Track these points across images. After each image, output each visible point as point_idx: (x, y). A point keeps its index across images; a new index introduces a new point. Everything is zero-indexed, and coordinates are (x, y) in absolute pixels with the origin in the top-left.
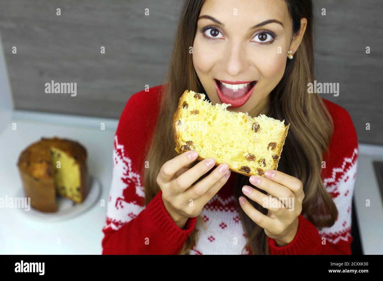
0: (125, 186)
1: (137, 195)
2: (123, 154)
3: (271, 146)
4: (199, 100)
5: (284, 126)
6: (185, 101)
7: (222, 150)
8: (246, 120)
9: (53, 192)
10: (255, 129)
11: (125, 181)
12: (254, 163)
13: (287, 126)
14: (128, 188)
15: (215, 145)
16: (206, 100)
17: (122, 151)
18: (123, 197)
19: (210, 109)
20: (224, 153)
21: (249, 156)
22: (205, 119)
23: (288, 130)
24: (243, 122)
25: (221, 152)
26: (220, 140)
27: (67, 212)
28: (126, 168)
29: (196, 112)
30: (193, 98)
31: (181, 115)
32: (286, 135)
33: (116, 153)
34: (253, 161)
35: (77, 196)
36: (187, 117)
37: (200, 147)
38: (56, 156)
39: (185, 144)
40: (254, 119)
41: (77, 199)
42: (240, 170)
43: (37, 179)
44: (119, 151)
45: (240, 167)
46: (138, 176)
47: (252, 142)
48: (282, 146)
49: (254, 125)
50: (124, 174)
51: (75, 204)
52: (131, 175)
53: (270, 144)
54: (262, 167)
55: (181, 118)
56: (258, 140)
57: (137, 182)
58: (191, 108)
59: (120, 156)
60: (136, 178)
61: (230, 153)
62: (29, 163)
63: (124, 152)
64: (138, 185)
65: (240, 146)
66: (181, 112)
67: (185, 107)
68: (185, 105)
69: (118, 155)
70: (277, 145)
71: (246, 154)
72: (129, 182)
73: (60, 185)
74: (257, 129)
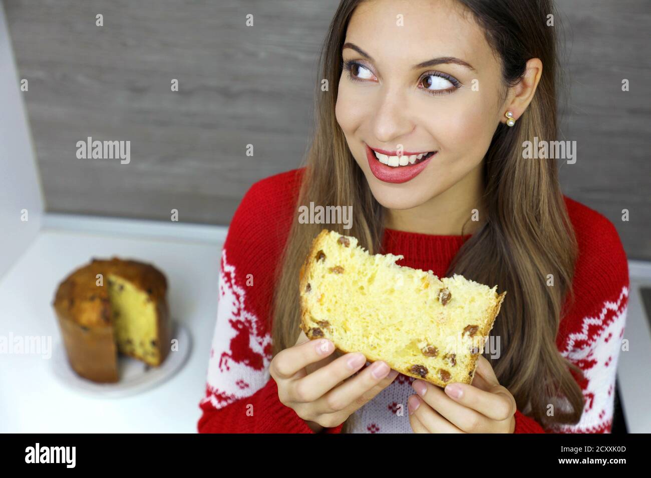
0: (233, 333)
1: (251, 350)
2: (233, 281)
3: (469, 330)
4: (347, 248)
5: (495, 298)
6: (321, 249)
7: (379, 337)
8: (429, 284)
9: (113, 348)
10: (442, 301)
11: (234, 324)
12: (436, 360)
13: (500, 297)
14: (238, 337)
15: (369, 328)
16: (360, 247)
17: (233, 275)
18: (230, 352)
19: (364, 265)
20: (383, 342)
21: (426, 348)
22: (355, 282)
23: (502, 304)
24: (421, 288)
25: (378, 340)
26: (379, 320)
27: (136, 382)
28: (237, 302)
29: (339, 270)
30: (336, 245)
31: (312, 274)
32: (498, 313)
33: (224, 277)
34: (434, 358)
35: (153, 355)
36: (323, 277)
37: (342, 331)
38: (116, 288)
39: (316, 326)
40: (442, 281)
41: (153, 360)
42: (409, 371)
43: (85, 328)
44: (228, 275)
45: (409, 366)
46: (254, 319)
47: (436, 324)
48: (489, 332)
49: (441, 294)
50: (233, 313)
51: (148, 367)
52: (244, 316)
53: (466, 329)
54: (449, 367)
55: (312, 279)
56: (447, 320)
57: (252, 328)
58: (330, 262)
59: (228, 284)
60: (249, 322)
61: (395, 342)
62: (72, 302)
63: (235, 278)
64: (252, 334)
65: (414, 330)
66: (312, 270)
67: (320, 261)
68: (321, 255)
69: (226, 282)
70: (480, 329)
71: (422, 345)
72: (240, 326)
73: (123, 336)
74: (446, 300)
